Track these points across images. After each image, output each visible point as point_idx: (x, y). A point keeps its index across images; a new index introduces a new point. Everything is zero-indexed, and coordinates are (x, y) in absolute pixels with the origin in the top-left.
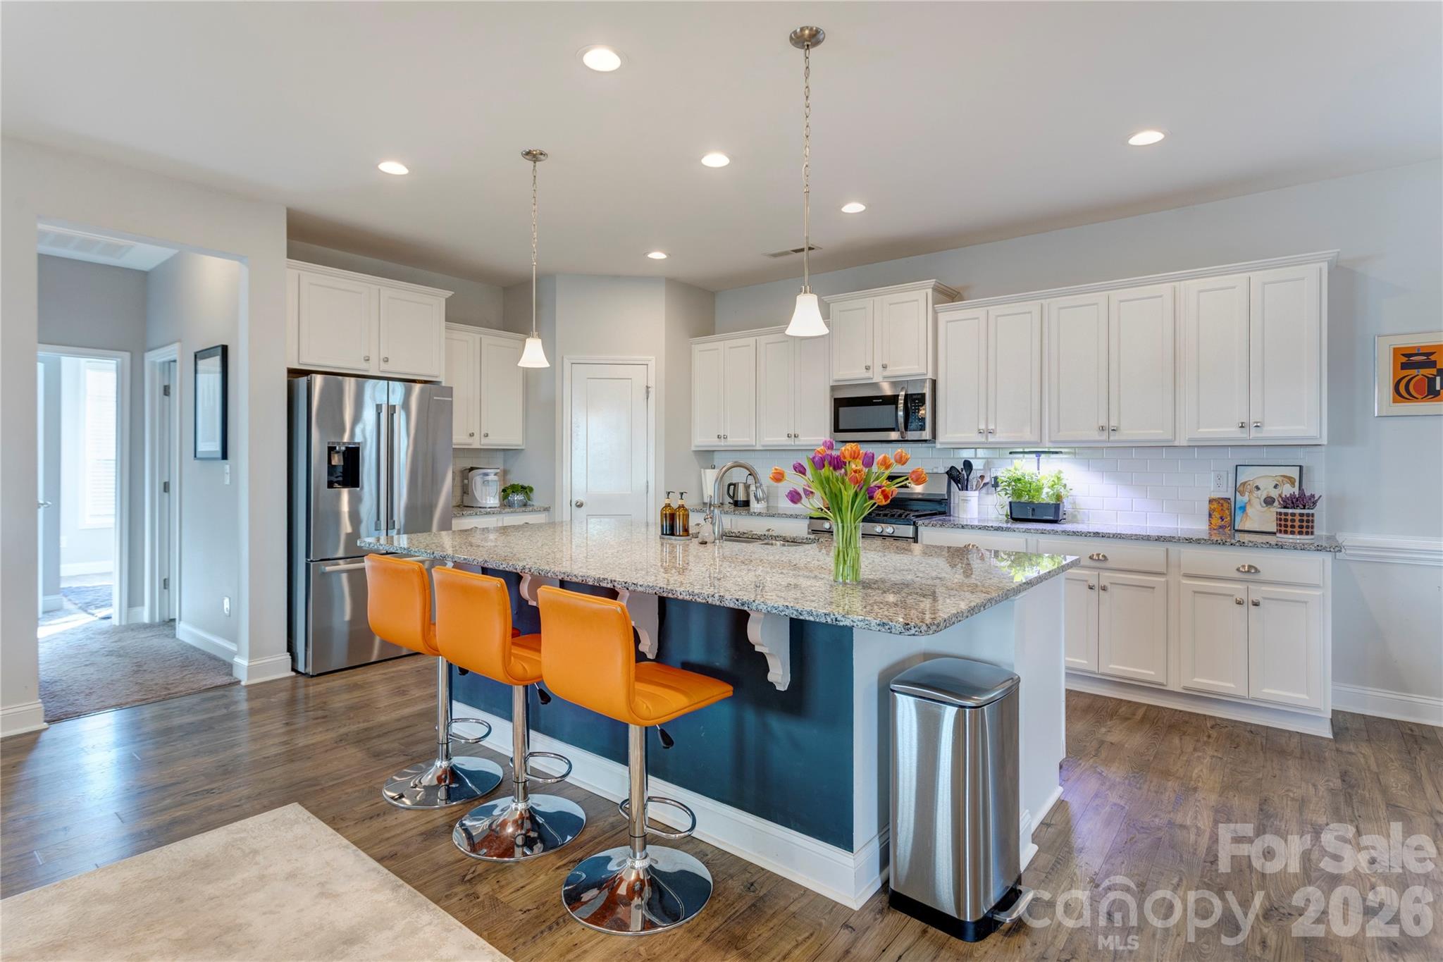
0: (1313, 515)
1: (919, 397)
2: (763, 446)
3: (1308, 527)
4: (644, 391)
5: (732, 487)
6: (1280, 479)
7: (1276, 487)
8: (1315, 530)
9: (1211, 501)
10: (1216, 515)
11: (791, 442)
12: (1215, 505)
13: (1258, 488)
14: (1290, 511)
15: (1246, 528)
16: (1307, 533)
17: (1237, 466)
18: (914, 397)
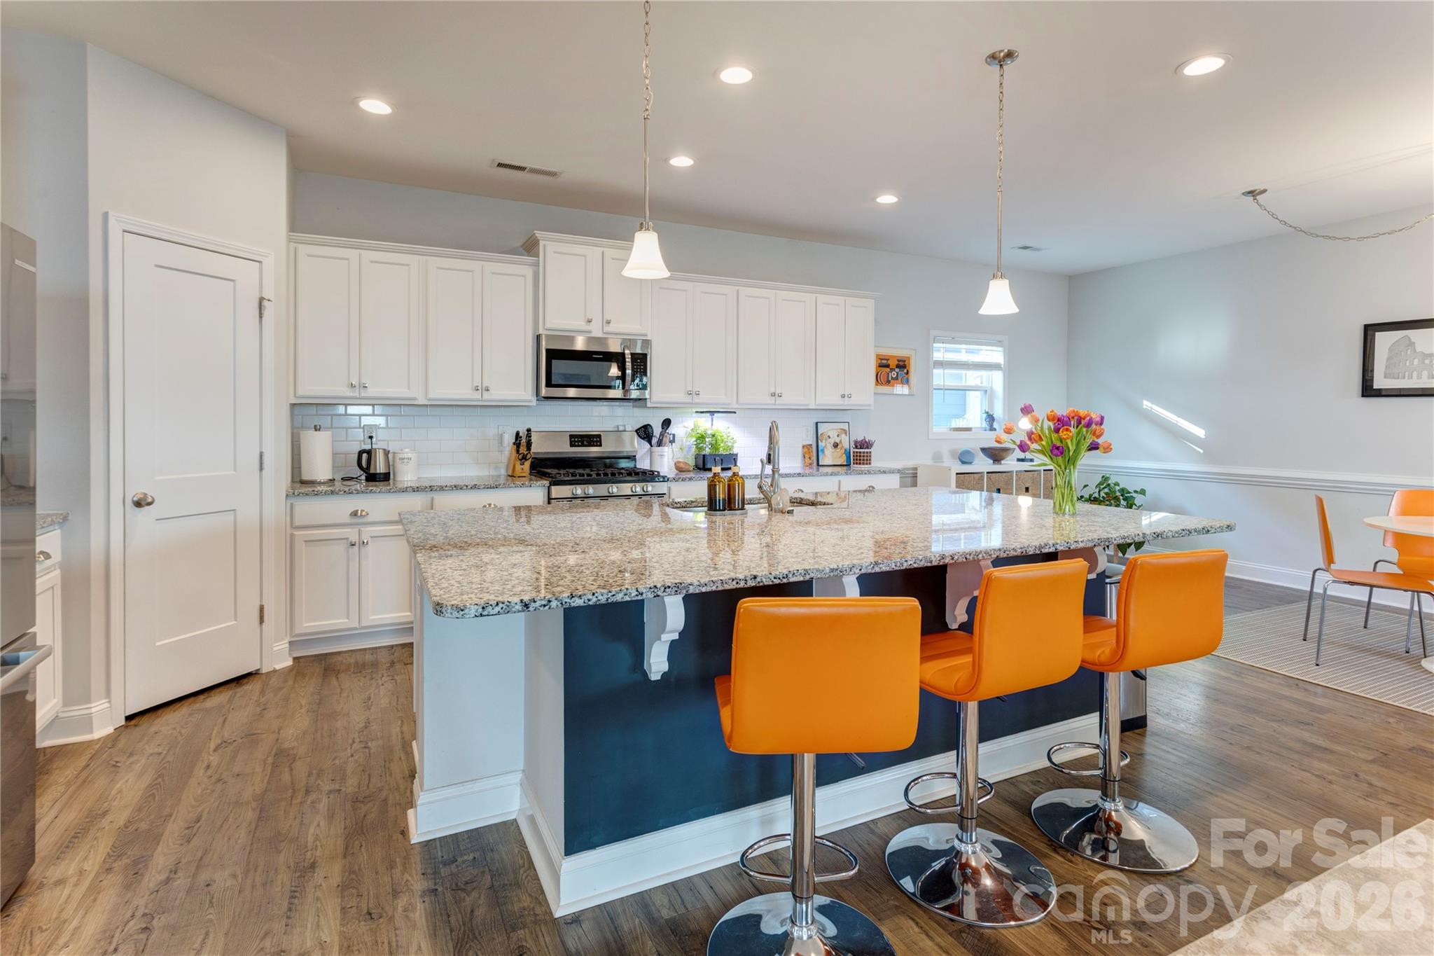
0: (870, 452)
1: (641, 356)
2: (429, 400)
3: (867, 460)
4: (256, 305)
5: (365, 456)
6: (839, 431)
7: (838, 436)
8: (872, 462)
9: (803, 447)
10: (807, 456)
11: (477, 395)
12: (806, 450)
13: (829, 437)
14: (858, 450)
15: (825, 464)
16: (867, 464)
17: (817, 423)
18: (636, 356)
